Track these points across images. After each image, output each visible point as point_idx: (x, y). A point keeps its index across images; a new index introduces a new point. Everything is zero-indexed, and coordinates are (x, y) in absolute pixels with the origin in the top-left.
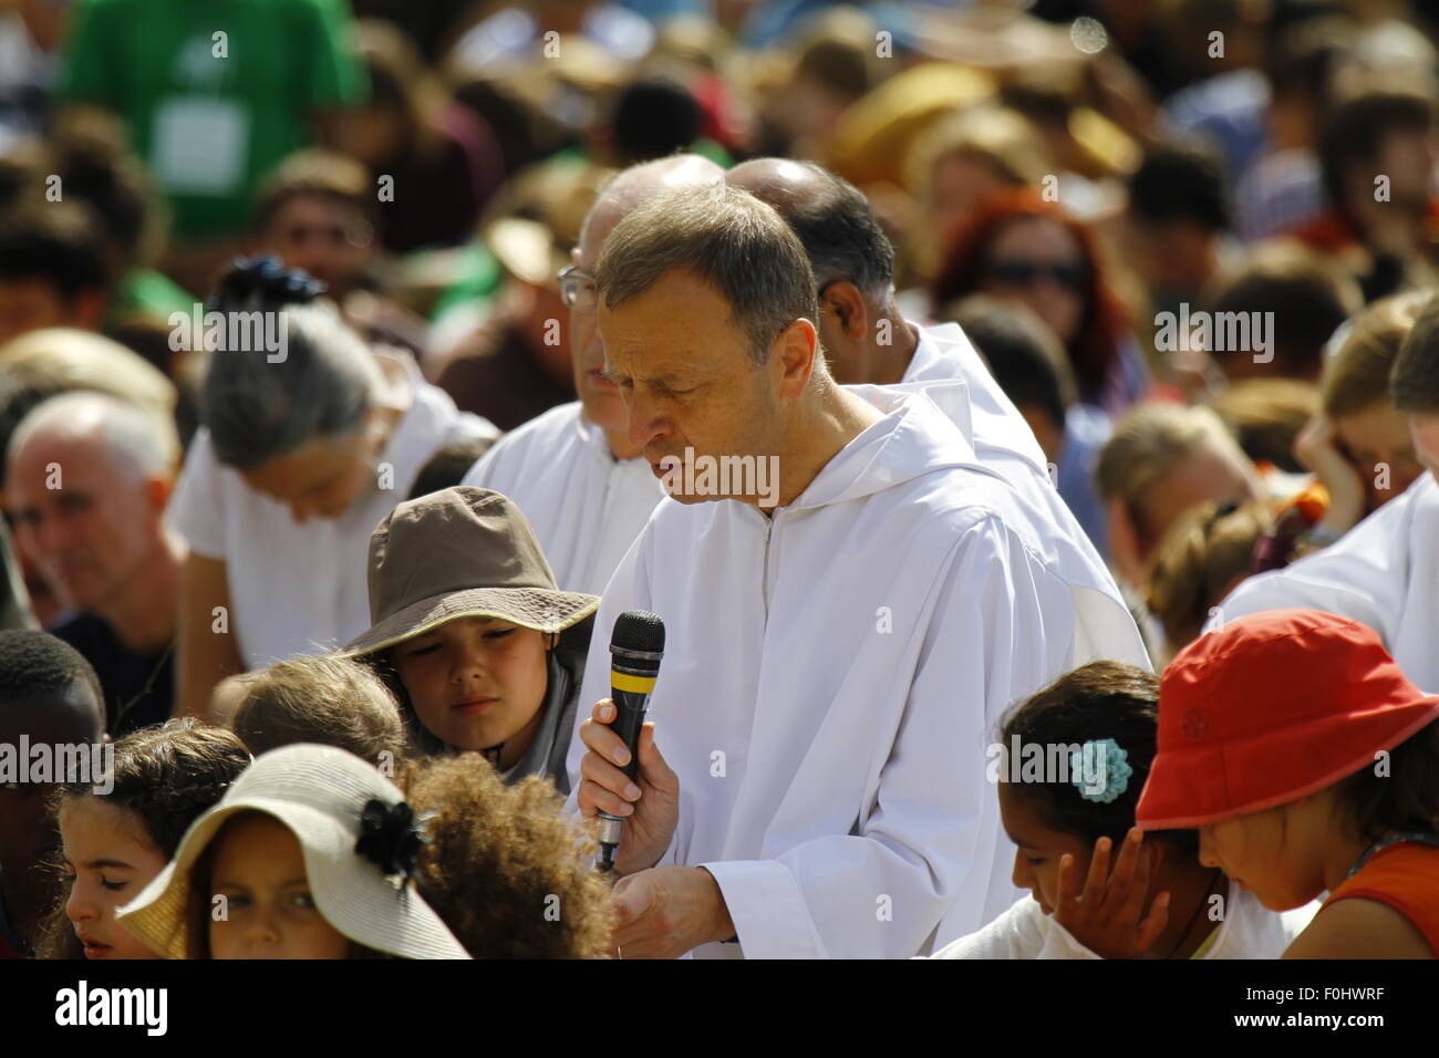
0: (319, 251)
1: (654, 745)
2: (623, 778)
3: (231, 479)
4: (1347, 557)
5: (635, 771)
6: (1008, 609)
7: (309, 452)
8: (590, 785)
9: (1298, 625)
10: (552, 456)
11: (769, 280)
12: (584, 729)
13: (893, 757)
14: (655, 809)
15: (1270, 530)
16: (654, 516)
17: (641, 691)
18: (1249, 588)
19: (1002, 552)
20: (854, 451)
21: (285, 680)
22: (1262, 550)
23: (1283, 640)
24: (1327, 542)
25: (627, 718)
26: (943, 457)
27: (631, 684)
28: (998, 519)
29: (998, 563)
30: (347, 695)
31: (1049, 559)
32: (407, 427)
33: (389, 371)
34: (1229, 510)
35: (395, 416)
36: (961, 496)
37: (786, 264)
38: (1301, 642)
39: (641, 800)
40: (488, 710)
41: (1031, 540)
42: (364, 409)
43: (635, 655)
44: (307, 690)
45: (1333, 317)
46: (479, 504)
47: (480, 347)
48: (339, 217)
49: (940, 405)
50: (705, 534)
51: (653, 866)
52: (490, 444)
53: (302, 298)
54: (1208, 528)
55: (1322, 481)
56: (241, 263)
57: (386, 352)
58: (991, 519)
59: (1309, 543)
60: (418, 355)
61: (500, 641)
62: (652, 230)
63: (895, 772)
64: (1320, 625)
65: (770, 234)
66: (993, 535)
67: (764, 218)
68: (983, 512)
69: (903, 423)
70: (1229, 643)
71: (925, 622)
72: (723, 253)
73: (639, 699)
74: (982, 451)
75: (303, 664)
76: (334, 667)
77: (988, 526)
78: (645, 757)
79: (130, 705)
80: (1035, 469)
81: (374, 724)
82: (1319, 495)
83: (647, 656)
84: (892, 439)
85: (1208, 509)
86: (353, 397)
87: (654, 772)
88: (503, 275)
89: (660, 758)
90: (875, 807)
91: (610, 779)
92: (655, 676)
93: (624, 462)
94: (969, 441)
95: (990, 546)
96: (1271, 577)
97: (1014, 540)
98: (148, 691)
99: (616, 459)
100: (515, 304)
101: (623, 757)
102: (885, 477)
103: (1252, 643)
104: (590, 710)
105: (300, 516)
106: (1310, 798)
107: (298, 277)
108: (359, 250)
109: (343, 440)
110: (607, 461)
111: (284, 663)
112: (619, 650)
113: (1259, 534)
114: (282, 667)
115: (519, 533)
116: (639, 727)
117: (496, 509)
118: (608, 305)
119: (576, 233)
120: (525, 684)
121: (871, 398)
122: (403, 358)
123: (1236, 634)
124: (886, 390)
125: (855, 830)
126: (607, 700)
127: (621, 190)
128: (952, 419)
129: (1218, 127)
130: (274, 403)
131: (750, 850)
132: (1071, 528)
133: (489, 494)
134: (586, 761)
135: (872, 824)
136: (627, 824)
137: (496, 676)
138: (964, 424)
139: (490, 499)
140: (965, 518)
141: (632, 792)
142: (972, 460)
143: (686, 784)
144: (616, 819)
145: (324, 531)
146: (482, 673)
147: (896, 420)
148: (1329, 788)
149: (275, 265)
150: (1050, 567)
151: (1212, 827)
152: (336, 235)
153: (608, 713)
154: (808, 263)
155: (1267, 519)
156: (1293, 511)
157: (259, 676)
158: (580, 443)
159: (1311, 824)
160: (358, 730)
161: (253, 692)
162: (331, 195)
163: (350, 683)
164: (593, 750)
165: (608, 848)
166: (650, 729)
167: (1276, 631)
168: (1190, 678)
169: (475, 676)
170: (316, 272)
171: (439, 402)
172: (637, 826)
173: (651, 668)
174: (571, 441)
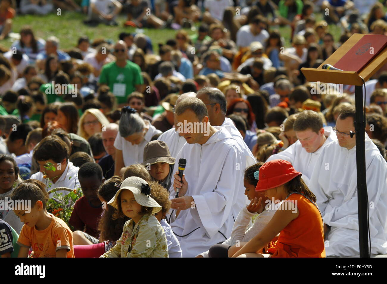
0: (136, 106)
1: (184, 178)
2: (180, 182)
3: (123, 138)
4: (286, 152)
5: (182, 182)
6: (236, 159)
7: (134, 135)
8: (175, 184)
9: (279, 161)
10: (170, 136)
11: (201, 111)
12: (174, 175)
13: (219, 180)
14: (184, 187)
15: (275, 148)
16: (185, 145)
17: (183, 170)
18: (272, 156)
19: (236, 151)
20: (214, 136)
21: (132, 168)
22: (274, 151)
23: (277, 163)
24: (283, 150)
25: (180, 174)
26: (227, 137)
27: (181, 169)
28: (235, 146)
29: (235, 152)
30: (141, 170)
31: (242, 152)
32: (149, 131)
33: (146, 123)
34: (269, 145)
35: (147, 130)
36: (229, 142)
37: (204, 108)
38: (279, 164)
39: (182, 186)
40: (161, 174)
41: (240, 149)
42: (142, 128)
43: (182, 164)
44: (135, 169)
45: (285, 117)
46: (161, 143)
47: (160, 120)
48: (140, 101)
49: (227, 129)
50: (192, 148)
51: (184, 196)
52: (161, 134)
53: (134, 112)
54: (266, 148)
55: (283, 141)
56: (125, 107)
57: (145, 120)
58: (234, 146)
59: (281, 150)
60: (151, 121)
61: (163, 164)
62: (184, 104)
63: (220, 182)
64: (282, 161)
65: (201, 104)
66: (234, 148)
67: (200, 101)
68: (233, 145)
69: (221, 131)
70: (269, 164)
71: (224, 160)
72: (194, 107)
73: (183, 171)
74: (233, 135)
75: (134, 165)
76: (139, 166)
77: (234, 147)
78: (183, 179)
79: (108, 171)
80: (241, 138)
81: (145, 174)
82: (282, 143)
83: (184, 165)
84: (220, 134)
85: (266, 145)
86: (141, 127)
87: (184, 182)
88: (164, 110)
89: (185, 180)
90: (216, 188)
91: (178, 183)
92: (185, 168)
93: (181, 136)
94: (231, 134)
95: (234, 150)
96: (275, 155)
97: (237, 149)
98: (111, 169)
99: (180, 136)
100: (165, 113)
101: (180, 179)
102: (218, 139)
103: (272, 164)
104: (175, 172)
105: (133, 144)
106: (280, 186)
107: (133, 109)
108: (142, 106)
109: (139, 133)
110: (179, 136)
111: (132, 165)
112: (180, 164)
113: (274, 149)
114: (132, 166)
115: (167, 148)
116: (182, 175)
117: (164, 144)
118: (178, 115)
119: (175, 103)
120: (167, 171)
121: (217, 128)
122: (148, 121)
123: (270, 162)
124: (219, 127)
125: (213, 191)
126: (178, 171)
127: (182, 97)
128: (229, 131)
129: (268, 89)
130: (129, 128)
131: (198, 194)
132: (247, 148)
133: (163, 142)
134: (175, 180)
135: (216, 190)
136: (180, 189)
137: (163, 169)
138: (230, 131)
139: (163, 143)
140: (230, 145)
141: (181, 185)
142: (231, 137)
143: (189, 184)
144: (179, 189)
145: (136, 146)
146: (161, 169)
147: (220, 131)
148: (283, 185)
149: (130, 107)
150: (242, 153)
151: (266, 191)
152: (139, 104)
153: (178, 173)
154: (207, 108)
155: (275, 146)
156: (278, 145)
157: (127, 167)
158: (175, 134)
159: (281, 190)
160: (143, 175)
161: (127, 169)
162: (139, 98)
163: (142, 168)
164: (175, 178)
165: (177, 193)
166: (184, 175)
167: (275, 162)
168: (263, 169)
169: (160, 170)
170: (136, 109)
171: (153, 128)
172: (182, 190)
173: (184, 167)
174: (174, 133)
